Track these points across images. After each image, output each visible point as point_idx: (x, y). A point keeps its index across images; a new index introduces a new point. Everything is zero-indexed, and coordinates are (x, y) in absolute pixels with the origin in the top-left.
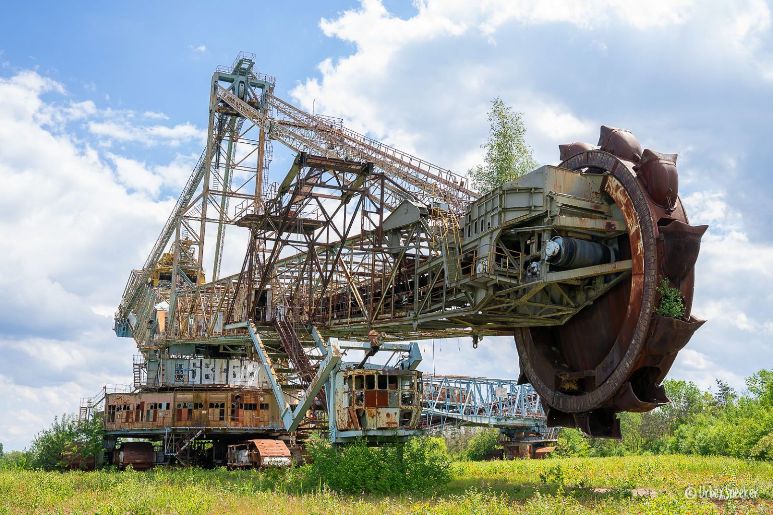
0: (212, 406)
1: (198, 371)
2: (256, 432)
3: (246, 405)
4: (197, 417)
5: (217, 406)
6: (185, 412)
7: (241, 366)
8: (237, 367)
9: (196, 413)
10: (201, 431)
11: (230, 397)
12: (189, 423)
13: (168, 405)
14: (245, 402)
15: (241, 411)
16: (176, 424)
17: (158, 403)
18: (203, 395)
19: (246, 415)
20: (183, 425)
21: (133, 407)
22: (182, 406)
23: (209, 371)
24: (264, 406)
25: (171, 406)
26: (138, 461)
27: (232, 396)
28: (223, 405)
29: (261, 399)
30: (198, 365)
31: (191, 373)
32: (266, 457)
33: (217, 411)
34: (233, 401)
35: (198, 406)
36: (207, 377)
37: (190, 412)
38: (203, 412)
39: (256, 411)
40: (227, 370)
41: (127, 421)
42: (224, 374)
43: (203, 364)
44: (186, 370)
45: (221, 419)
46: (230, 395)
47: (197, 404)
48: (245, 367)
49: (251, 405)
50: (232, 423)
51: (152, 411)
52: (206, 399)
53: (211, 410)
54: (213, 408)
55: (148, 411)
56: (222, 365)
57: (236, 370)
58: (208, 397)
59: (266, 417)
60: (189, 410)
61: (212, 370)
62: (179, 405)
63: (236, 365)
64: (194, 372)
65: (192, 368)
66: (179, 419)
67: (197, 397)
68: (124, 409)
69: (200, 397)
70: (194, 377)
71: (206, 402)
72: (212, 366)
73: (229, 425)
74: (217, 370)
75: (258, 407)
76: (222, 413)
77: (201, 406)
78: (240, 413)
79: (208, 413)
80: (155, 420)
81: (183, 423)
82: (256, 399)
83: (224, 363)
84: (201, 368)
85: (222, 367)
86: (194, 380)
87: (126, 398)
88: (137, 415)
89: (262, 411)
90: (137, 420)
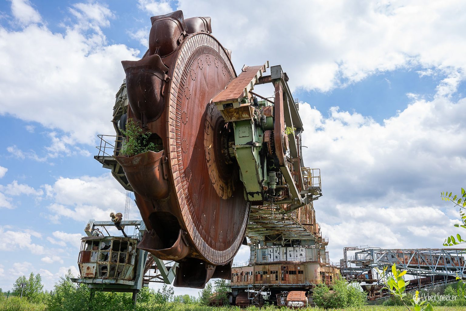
0: (271, 272)
1: (272, 254)
2: (297, 287)
3: (290, 271)
4: (265, 279)
5: (274, 273)
6: (259, 276)
7: (294, 250)
8: (292, 251)
9: (264, 276)
10: (264, 286)
11: (280, 268)
12: (261, 282)
13: (252, 272)
14: (289, 270)
15: (287, 275)
16: (255, 282)
17: (248, 271)
18: (267, 267)
19: (291, 277)
20: (258, 283)
21: (239, 274)
22: (258, 273)
23: (277, 254)
24: (301, 272)
25: (253, 273)
26: (242, 302)
27: (282, 267)
28: (277, 272)
29: (299, 268)
30: (272, 251)
31: (269, 255)
32: (290, 301)
33: (274, 275)
34: (282, 269)
35: (265, 273)
36: (277, 257)
37: (261, 276)
38: (268, 276)
39: (296, 275)
40: (286, 253)
41: (238, 281)
42: (285, 255)
43: (274, 250)
44: (267, 254)
45: (277, 280)
46: (280, 266)
47: (265, 271)
48: (296, 251)
49: (293, 271)
50: (283, 282)
51: (246, 276)
52: (269, 269)
53: (271, 275)
54: (272, 273)
55: (245, 276)
56: (283, 250)
57: (291, 253)
58: (269, 268)
59: (302, 278)
60: (261, 275)
61: (279, 253)
62: (256, 273)
63: (291, 250)
64: (270, 255)
65: (269, 253)
66: (257, 280)
67: (264, 268)
68: (236, 275)
69: (266, 268)
70: (270, 258)
71: (269, 270)
72: (278, 251)
73: (280, 283)
74: (281, 253)
75: (297, 273)
76: (277, 277)
77: (267, 273)
78: (287, 276)
79: (270, 276)
80: (247, 281)
81: (259, 282)
82: (296, 268)
83: (284, 249)
84: (273, 253)
85: (283, 251)
86: (271, 259)
87: (237, 269)
88: (241, 278)
89: (299, 275)
90: (241, 281)
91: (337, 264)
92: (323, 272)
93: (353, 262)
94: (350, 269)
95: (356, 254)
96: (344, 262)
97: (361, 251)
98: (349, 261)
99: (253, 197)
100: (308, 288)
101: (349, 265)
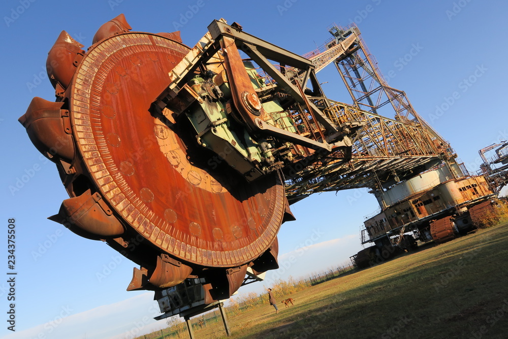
0: (405, 211)
3: (424, 202)
4: (401, 220)
6: (394, 220)
9: (399, 218)
10: (403, 228)
11: (411, 203)
12: (398, 224)
13: (385, 219)
16: (393, 227)
17: (381, 220)
20: (396, 227)
21: (374, 225)
22: (391, 216)
24: (436, 198)
28: (411, 208)
29: (432, 195)
34: (415, 203)
35: (398, 214)
37: (396, 219)
38: (402, 216)
39: (433, 203)
41: (376, 233)
45: (414, 216)
46: (411, 201)
49: (427, 201)
52: (401, 209)
59: (441, 203)
62: (389, 217)
66: (393, 224)
68: (371, 227)
69: (397, 208)
73: (420, 218)
75: (433, 200)
76: (412, 213)
77: (400, 213)
78: (423, 208)
79: (405, 215)
80: (384, 229)
81: (396, 225)
82: (429, 196)
88: (378, 229)
89: (436, 201)
90: (379, 231)
91: (478, 172)
92: (462, 188)
93: (496, 162)
94: (497, 170)
95: (497, 151)
96: (485, 167)
97: (501, 146)
98: (491, 163)
99: (251, 176)
100: (451, 211)
101: (493, 167)
